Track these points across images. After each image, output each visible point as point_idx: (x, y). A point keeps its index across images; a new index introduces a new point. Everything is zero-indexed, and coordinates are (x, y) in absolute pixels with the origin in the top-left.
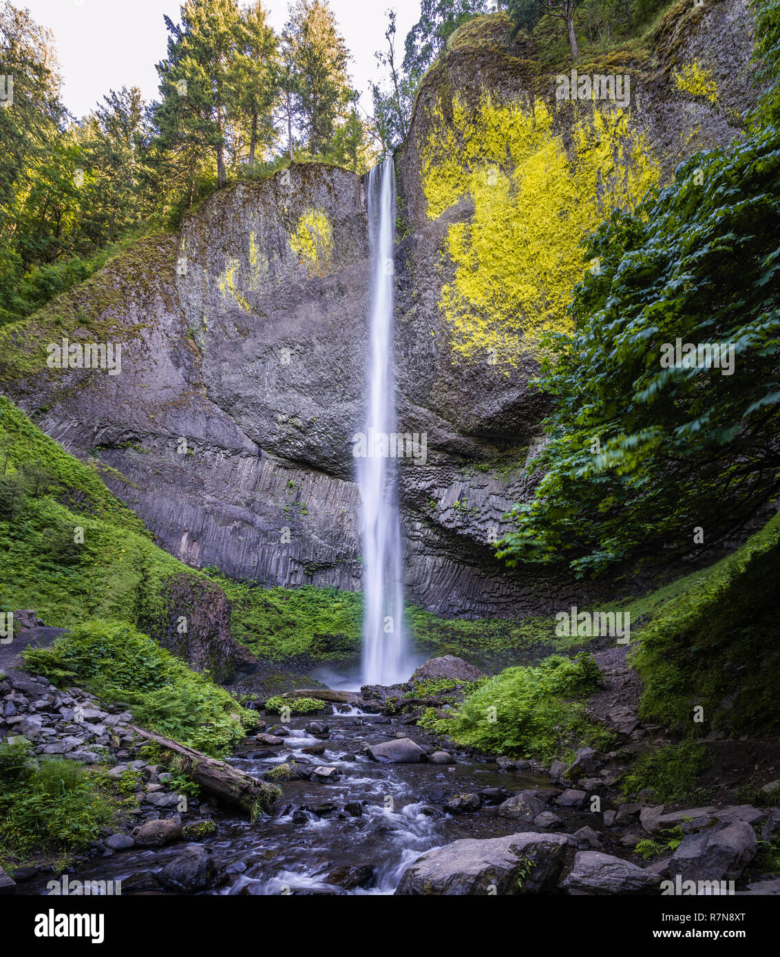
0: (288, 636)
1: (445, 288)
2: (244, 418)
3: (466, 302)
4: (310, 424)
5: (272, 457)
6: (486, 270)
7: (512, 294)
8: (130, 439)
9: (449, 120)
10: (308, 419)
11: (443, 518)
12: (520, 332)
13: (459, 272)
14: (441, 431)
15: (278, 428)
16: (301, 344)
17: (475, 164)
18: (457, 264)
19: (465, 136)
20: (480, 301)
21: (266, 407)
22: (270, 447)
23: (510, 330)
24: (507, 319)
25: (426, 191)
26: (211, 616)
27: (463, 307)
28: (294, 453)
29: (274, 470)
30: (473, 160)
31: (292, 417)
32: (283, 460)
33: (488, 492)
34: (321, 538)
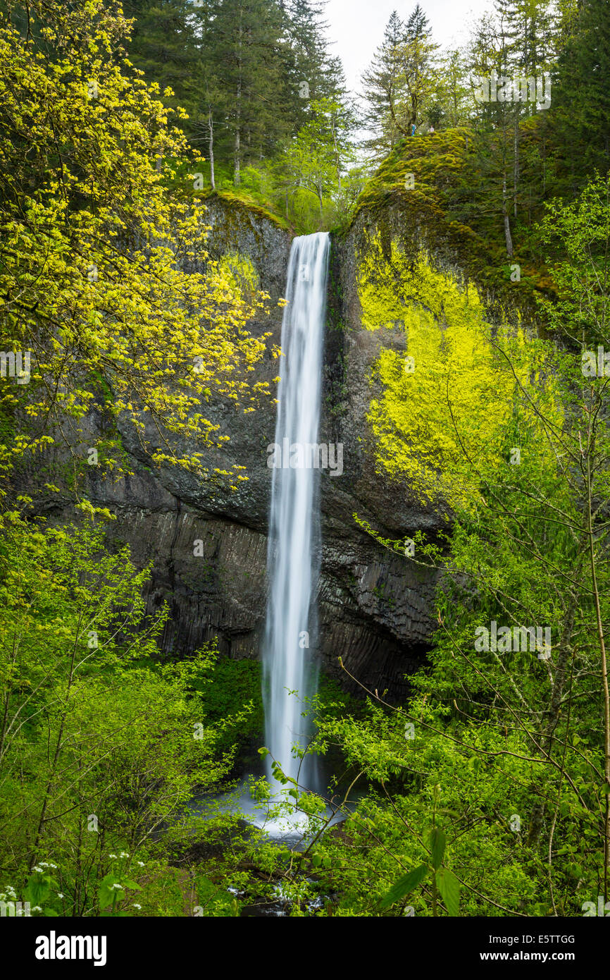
1: (374, 403)
3: (393, 424)
5: (192, 510)
6: (413, 404)
7: (435, 437)
9: (388, 258)
11: (361, 599)
12: (439, 471)
13: (387, 393)
15: (200, 484)
16: (225, 404)
17: (411, 301)
18: (386, 386)
19: (402, 277)
20: (405, 428)
22: (191, 502)
23: (430, 465)
24: (428, 454)
25: (362, 300)
27: (389, 427)
28: (215, 509)
29: (194, 523)
30: (409, 297)
32: (204, 513)
33: (405, 585)
34: (241, 602)
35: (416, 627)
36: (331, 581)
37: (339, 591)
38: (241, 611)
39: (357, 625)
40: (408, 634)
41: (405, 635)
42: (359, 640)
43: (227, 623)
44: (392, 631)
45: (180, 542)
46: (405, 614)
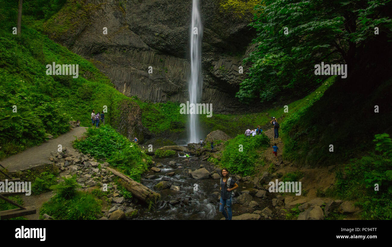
0: (162, 122)
2: (143, 35)
4: (167, 36)
5: (154, 50)
8: (103, 49)
10: (166, 34)
11: (216, 73)
14: (215, 39)
15: (155, 38)
21: (150, 30)
22: (153, 46)
26: (135, 116)
28: (162, 48)
29: (155, 55)
31: (161, 34)
32: (158, 51)
33: (232, 64)
34: (172, 82)
35: (238, 78)
36: (204, 72)
37: (207, 76)
38: (173, 85)
39: (214, 88)
40: (234, 81)
41: (233, 82)
42: (215, 93)
43: (168, 90)
44: (228, 82)
45: (150, 61)
46: (233, 74)
